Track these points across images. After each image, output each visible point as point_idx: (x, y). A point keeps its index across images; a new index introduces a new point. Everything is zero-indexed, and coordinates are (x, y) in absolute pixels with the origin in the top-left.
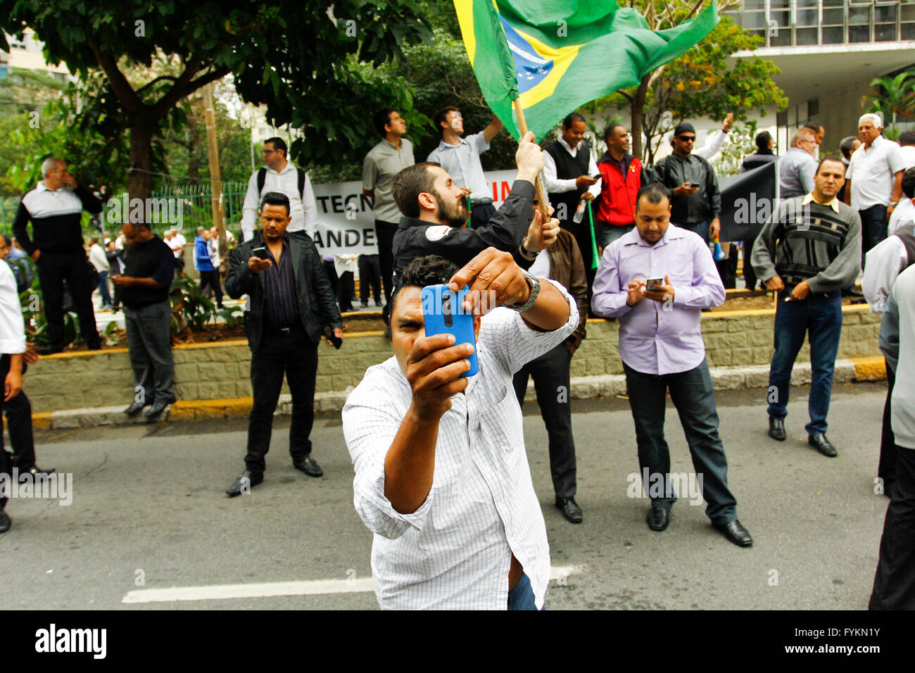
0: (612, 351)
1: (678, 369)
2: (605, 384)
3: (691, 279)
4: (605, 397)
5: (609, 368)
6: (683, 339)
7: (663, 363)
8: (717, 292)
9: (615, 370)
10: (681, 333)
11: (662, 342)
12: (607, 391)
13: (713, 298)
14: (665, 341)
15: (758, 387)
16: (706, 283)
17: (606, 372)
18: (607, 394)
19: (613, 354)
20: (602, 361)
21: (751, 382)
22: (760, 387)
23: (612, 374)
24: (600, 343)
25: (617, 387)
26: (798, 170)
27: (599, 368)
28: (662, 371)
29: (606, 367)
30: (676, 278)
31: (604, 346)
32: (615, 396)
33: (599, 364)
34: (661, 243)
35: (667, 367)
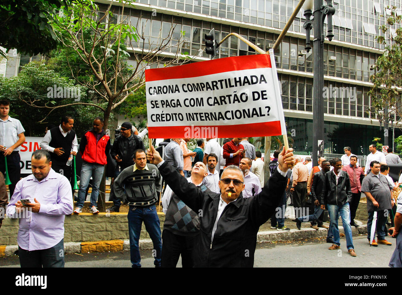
0: (75, 230)
1: (41, 248)
2: (69, 247)
3: (55, 200)
4: (69, 254)
5: (73, 238)
6: (46, 231)
7: (32, 244)
8: (67, 207)
9: (77, 240)
10: (44, 228)
11: (34, 233)
12: (70, 250)
13: (64, 210)
14: (35, 232)
15: (147, 249)
16: (62, 203)
17: (72, 241)
18: (70, 252)
19: (76, 231)
20: (70, 235)
21: (144, 247)
22: (148, 249)
23: (75, 241)
24: (70, 226)
25: (76, 249)
26: (173, 150)
27: (68, 238)
28: (31, 249)
29: (72, 238)
30: (46, 199)
31: (71, 227)
32: (74, 253)
33: (68, 237)
34: (44, 180)
35: (35, 246)
